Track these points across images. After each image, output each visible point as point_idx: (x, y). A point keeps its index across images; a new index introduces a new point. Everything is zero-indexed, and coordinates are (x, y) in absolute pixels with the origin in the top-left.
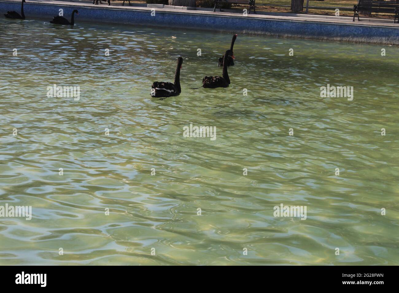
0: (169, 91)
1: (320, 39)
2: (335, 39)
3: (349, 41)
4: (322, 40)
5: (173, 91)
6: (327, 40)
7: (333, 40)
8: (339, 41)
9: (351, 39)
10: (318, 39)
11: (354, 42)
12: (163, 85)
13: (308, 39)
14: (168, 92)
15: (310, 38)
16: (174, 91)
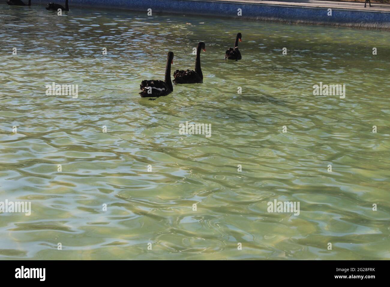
0: (160, 89)
1: (332, 25)
2: (347, 25)
3: (360, 26)
4: (334, 25)
5: (164, 89)
6: (339, 25)
7: (345, 25)
8: (350, 27)
9: (362, 25)
10: (330, 25)
11: (365, 27)
12: (152, 84)
13: (320, 24)
14: (159, 91)
15: (322, 24)
16: (166, 89)
